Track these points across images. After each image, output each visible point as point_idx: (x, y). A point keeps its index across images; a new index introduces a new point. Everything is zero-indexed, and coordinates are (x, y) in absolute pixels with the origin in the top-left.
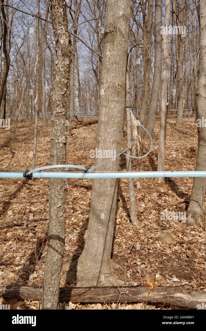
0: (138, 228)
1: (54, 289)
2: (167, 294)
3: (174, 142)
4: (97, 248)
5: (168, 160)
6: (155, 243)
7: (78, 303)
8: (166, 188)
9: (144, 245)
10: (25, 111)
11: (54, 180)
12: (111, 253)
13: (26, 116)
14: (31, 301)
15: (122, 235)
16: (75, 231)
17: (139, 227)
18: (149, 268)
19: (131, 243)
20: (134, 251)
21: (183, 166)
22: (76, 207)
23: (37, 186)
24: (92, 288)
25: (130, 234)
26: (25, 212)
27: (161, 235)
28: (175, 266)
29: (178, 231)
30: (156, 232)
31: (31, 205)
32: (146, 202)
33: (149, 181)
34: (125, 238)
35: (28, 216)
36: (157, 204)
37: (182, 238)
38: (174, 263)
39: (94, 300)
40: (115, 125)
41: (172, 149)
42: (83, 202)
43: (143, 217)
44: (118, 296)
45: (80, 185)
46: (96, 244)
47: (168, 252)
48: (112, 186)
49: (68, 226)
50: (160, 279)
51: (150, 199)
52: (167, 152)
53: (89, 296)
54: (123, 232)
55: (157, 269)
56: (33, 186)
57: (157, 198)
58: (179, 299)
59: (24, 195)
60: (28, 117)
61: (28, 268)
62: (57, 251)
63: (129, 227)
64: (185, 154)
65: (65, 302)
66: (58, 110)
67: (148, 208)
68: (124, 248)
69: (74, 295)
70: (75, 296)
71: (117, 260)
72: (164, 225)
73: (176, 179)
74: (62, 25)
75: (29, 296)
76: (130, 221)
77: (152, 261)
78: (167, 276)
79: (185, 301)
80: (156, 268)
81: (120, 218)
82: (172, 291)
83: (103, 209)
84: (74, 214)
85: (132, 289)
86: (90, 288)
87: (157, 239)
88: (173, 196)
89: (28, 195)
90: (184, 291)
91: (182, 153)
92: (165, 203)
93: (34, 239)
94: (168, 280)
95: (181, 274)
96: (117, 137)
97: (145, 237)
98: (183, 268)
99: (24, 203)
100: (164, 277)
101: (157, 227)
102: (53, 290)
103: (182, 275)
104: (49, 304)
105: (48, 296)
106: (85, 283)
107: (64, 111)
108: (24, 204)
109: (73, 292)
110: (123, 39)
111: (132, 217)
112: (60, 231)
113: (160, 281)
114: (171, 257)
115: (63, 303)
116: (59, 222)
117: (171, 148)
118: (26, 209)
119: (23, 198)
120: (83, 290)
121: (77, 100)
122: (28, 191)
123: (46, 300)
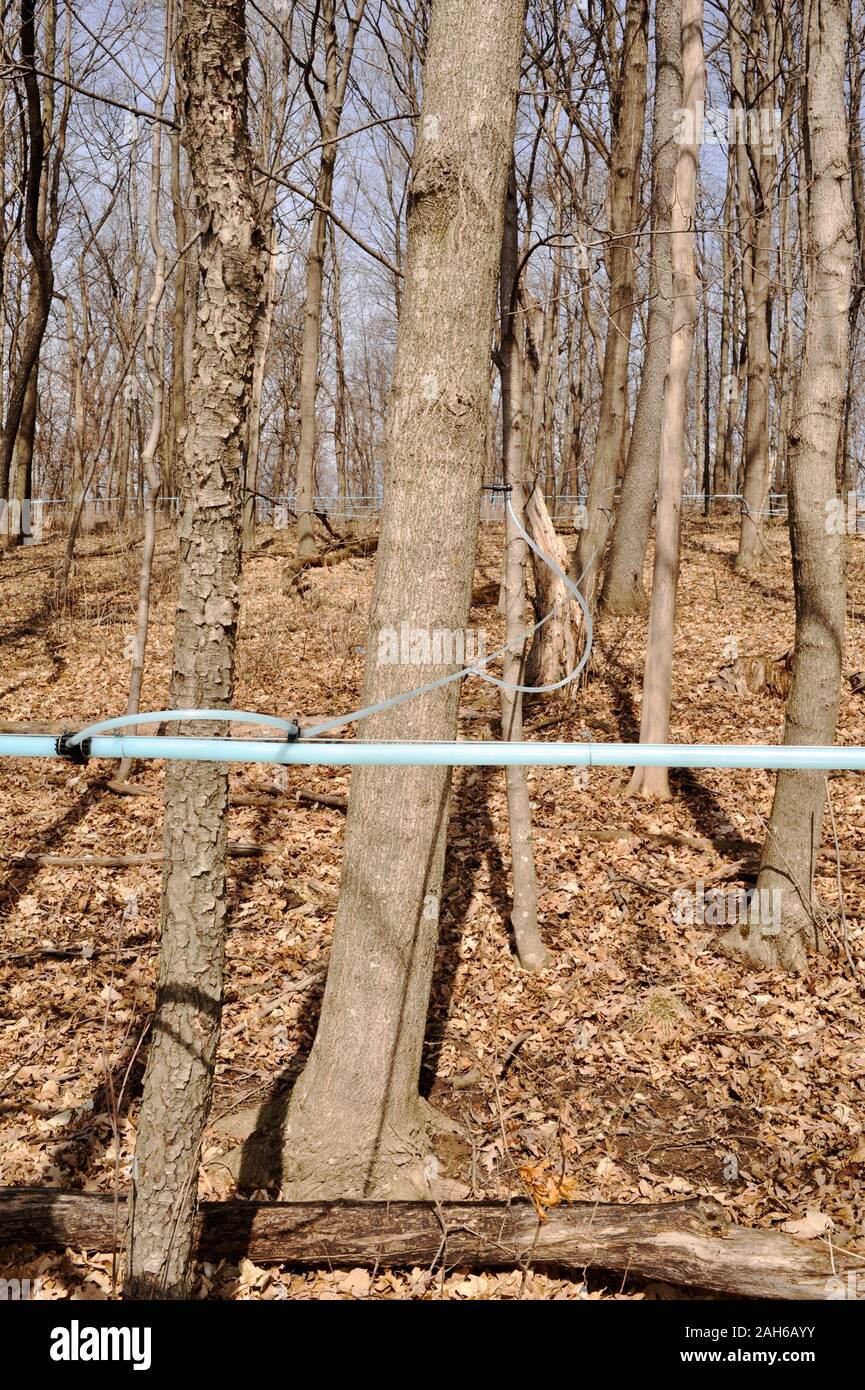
0: (542, 976)
1: (175, 1200)
2: (629, 1233)
3: (721, 629)
4: (364, 1049)
5: (691, 705)
6: (607, 1039)
7: (278, 1264)
8: (672, 819)
9: (560, 1046)
10: (114, 486)
11: (184, 771)
12: (418, 1070)
13: (114, 511)
14: (91, 1255)
15: (477, 1002)
16: (288, 985)
17: (546, 971)
18: (572, 1135)
19: (508, 1035)
20: (517, 1069)
21: (751, 729)
22: (297, 889)
23: (146, 799)
24: (333, 1207)
25: (508, 999)
26: (88, 904)
27: (634, 1007)
28: (679, 1132)
29: (705, 993)
30: (615, 993)
31: (113, 875)
32: (585, 873)
33: (605, 788)
34: (487, 1017)
35: (101, 921)
36: (628, 881)
37: (717, 1020)
38: (676, 1118)
39: (340, 1252)
40: (445, 559)
41: (711, 661)
42: (327, 867)
43: (566, 934)
44: (435, 1240)
45: (321, 797)
46: (360, 1033)
47: (656, 1076)
48: (426, 802)
49: (262, 962)
50: (613, 1179)
51: (603, 861)
52: (689, 672)
53: (323, 1237)
54: (481, 993)
55: (607, 1141)
56: (128, 799)
57: (630, 857)
58: (673, 1254)
59: (89, 836)
60: (122, 513)
61: (86, 1124)
62: (189, 1047)
63: (506, 973)
64: (760, 681)
65: (227, 1261)
66: (207, 497)
67: (589, 900)
68: (480, 1054)
69: (261, 1231)
70: (265, 1237)
71: (446, 1101)
72: (650, 966)
73: (717, 784)
74: (227, 171)
75: (83, 1233)
76: (511, 947)
77: (588, 1108)
78: (644, 1170)
79: (699, 1262)
80: (601, 1136)
81: (473, 934)
82: (647, 1223)
83: (391, 894)
84: (287, 916)
85: (491, 1212)
86: (327, 1205)
87: (614, 1022)
88: (698, 852)
89: (105, 835)
90: (694, 1223)
91: (751, 676)
92: (660, 877)
93: (117, 1013)
94: (643, 1183)
95: (698, 1164)
96: (451, 607)
97: (567, 1013)
98: (711, 1141)
99: (88, 867)
100: (632, 1174)
101: (622, 976)
102: (171, 1201)
103: (706, 1167)
104: (152, 1256)
105: (149, 1227)
106: (310, 1188)
107: (230, 504)
108: (87, 870)
109: (262, 1221)
110: (481, 221)
111: (522, 932)
112: (202, 970)
113: (613, 1187)
114: (665, 1097)
115: (218, 1264)
116: (200, 935)
117: (709, 655)
118: (93, 892)
119: (84, 846)
120: (300, 1215)
121: (329, 444)
122: (107, 818)
123: (143, 1239)
